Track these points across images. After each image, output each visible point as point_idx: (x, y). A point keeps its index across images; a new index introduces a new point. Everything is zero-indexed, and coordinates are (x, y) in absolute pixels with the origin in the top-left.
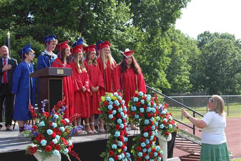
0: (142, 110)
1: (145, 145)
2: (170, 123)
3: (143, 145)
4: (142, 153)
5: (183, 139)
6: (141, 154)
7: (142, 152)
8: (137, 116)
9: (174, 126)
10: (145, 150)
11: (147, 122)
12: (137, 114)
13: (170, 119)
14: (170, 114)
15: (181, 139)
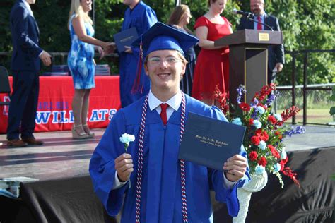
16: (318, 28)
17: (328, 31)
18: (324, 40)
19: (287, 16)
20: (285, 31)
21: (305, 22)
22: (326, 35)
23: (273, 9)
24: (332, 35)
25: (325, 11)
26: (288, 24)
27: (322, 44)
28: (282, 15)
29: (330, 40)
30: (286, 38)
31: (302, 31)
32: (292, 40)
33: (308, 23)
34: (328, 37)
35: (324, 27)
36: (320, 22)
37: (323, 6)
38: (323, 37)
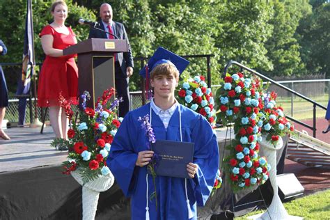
0: (238, 102)
1: (243, 157)
2: (280, 122)
3: (240, 156)
4: (238, 169)
5: (299, 145)
6: (236, 171)
7: (238, 166)
8: (230, 113)
9: (287, 126)
10: (243, 165)
11: (245, 120)
12: (230, 109)
13: (280, 116)
14: (280, 108)
15: (295, 145)
16: (172, 34)
17: (181, 37)
18: (177, 47)
19: (142, 23)
20: (140, 38)
21: (159, 29)
22: (180, 41)
23: (128, 17)
24: (185, 41)
25: (177, 18)
26: (143, 31)
27: (176, 50)
28: (137, 23)
29: (183, 46)
30: (142, 45)
31: (157, 37)
32: (147, 47)
33: (162, 29)
34: (181, 44)
35: (177, 34)
36: (173, 29)
37: (176, 14)
38: (177, 43)
